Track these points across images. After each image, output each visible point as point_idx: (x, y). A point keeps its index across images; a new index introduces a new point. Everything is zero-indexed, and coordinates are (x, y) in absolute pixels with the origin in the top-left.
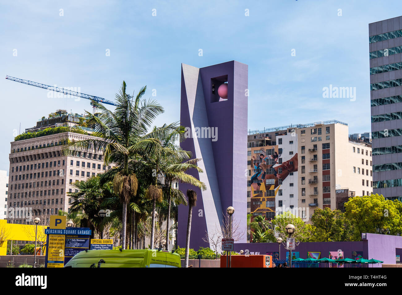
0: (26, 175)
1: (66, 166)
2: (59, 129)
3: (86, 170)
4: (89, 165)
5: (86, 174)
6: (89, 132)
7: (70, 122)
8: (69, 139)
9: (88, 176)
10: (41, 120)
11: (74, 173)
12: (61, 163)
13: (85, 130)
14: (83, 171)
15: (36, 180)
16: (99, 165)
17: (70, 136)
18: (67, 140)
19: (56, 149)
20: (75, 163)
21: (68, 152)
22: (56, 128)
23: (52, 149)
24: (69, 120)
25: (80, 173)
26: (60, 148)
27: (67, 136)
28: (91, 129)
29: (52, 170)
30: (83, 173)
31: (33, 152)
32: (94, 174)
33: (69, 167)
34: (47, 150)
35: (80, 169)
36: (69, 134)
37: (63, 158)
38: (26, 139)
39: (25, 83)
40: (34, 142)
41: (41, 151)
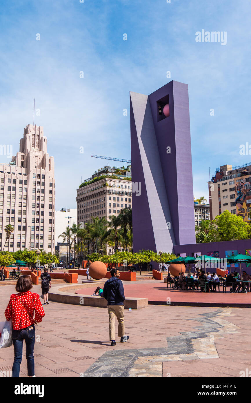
0: (85, 210)
1: (106, 201)
2: (101, 177)
3: (120, 203)
4: (122, 199)
5: (120, 205)
6: (121, 178)
7: (109, 172)
8: (107, 183)
9: (122, 206)
10: (94, 174)
11: (112, 205)
12: (103, 199)
13: (119, 176)
14: (118, 203)
15: (91, 212)
16: (130, 199)
17: (107, 181)
18: (106, 183)
19: (100, 190)
20: (112, 199)
21: (107, 192)
22: (100, 176)
23: (98, 191)
24: (109, 171)
25: (116, 205)
26: (102, 190)
27: (106, 181)
28: (124, 176)
29: (99, 205)
30: (118, 205)
31: (88, 194)
32: (126, 205)
33: (108, 202)
34: (95, 192)
35: (116, 202)
36: (107, 180)
37: (104, 196)
38: (84, 186)
39: (103, 158)
40: (88, 188)
41: (92, 193)
